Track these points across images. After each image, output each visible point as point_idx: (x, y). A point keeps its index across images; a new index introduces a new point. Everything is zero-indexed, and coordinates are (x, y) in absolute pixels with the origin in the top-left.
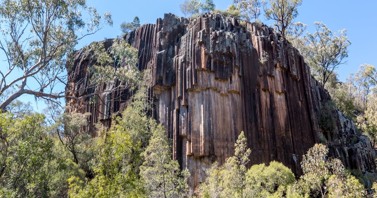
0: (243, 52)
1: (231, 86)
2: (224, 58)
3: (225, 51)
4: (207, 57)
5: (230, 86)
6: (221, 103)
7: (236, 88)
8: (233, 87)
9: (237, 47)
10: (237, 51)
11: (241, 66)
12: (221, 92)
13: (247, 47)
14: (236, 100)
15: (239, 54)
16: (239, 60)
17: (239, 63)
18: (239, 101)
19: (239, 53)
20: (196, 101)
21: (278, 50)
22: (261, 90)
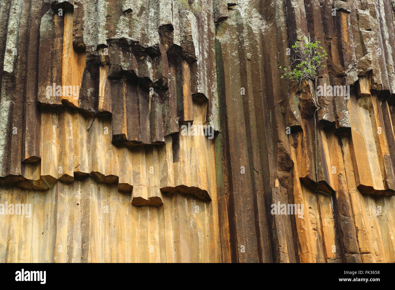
0: (225, 45)
1: (175, 170)
2: (149, 65)
3: (154, 40)
4: (84, 59)
5: (170, 170)
6: (133, 236)
7: (196, 178)
8: (185, 175)
9: (200, 25)
10: (201, 41)
11: (216, 95)
12: (135, 194)
13: (240, 27)
14: (195, 226)
15: (210, 52)
16: (210, 75)
17: (209, 86)
18: (207, 228)
19: (210, 47)
20: (29, 227)
21: (364, 31)
22: (298, 185)
